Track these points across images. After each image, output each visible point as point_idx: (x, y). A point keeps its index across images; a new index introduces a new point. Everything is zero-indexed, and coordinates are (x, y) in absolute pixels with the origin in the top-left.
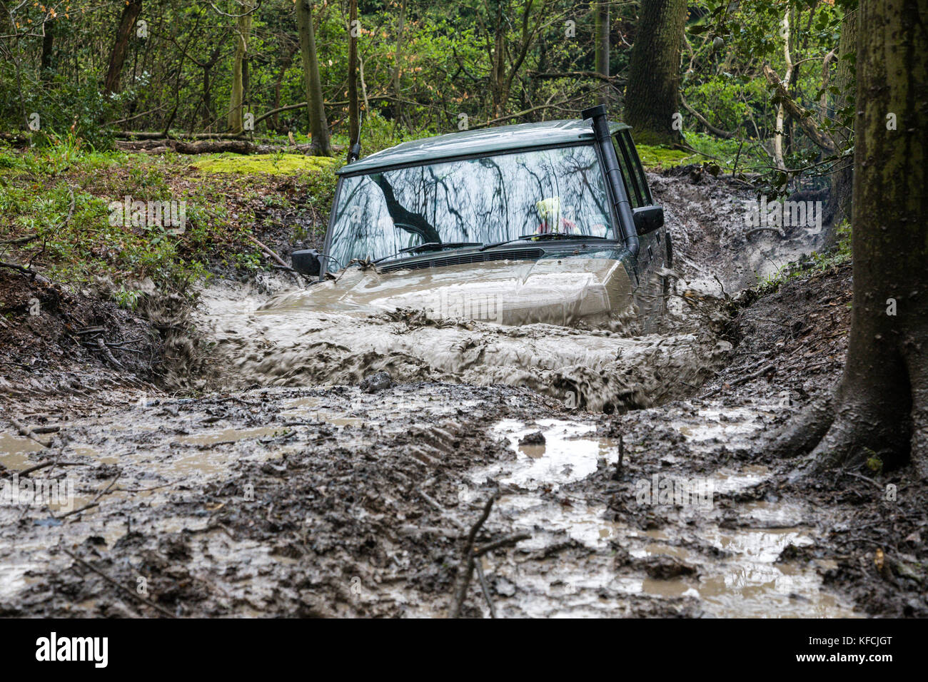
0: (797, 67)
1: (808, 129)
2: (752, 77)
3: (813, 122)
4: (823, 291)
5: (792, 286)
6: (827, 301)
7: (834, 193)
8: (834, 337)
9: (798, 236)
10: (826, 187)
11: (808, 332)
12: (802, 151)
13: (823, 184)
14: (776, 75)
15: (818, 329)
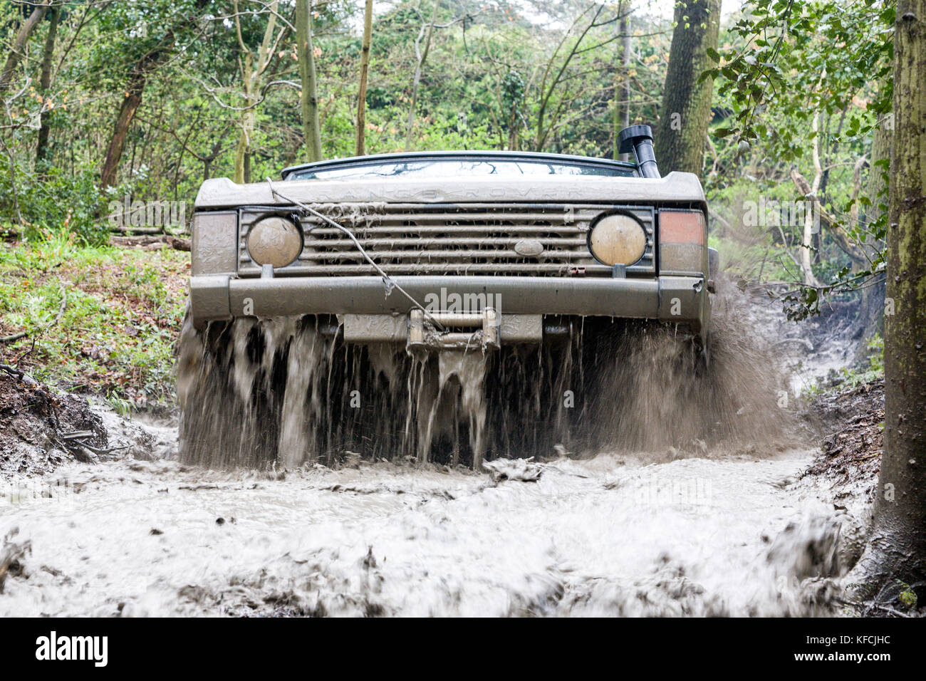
0: (826, 173)
1: (837, 237)
2: (780, 181)
3: (842, 230)
4: (853, 409)
5: (820, 403)
6: (858, 421)
7: (865, 305)
8: (865, 460)
9: (826, 349)
10: (857, 299)
11: (838, 453)
12: (832, 260)
13: (853, 296)
14: (804, 180)
15: (848, 450)
